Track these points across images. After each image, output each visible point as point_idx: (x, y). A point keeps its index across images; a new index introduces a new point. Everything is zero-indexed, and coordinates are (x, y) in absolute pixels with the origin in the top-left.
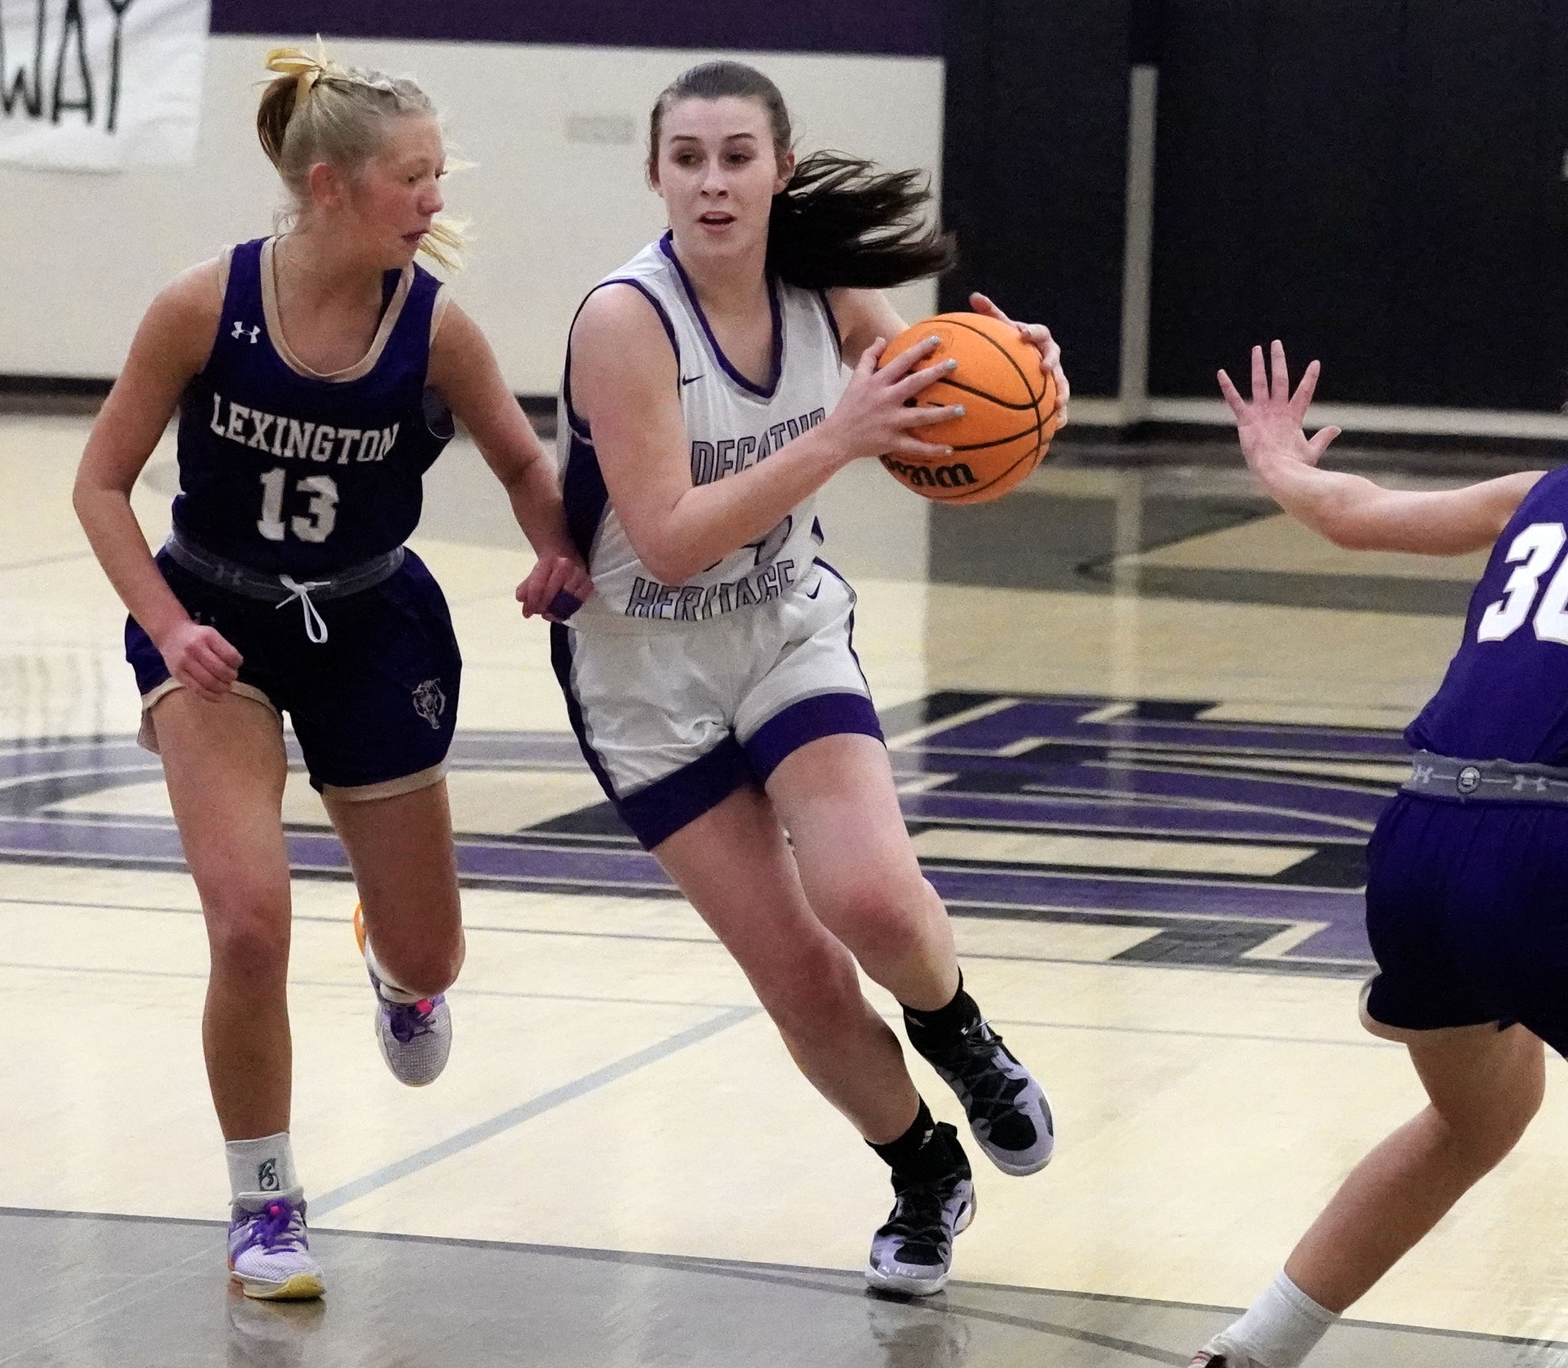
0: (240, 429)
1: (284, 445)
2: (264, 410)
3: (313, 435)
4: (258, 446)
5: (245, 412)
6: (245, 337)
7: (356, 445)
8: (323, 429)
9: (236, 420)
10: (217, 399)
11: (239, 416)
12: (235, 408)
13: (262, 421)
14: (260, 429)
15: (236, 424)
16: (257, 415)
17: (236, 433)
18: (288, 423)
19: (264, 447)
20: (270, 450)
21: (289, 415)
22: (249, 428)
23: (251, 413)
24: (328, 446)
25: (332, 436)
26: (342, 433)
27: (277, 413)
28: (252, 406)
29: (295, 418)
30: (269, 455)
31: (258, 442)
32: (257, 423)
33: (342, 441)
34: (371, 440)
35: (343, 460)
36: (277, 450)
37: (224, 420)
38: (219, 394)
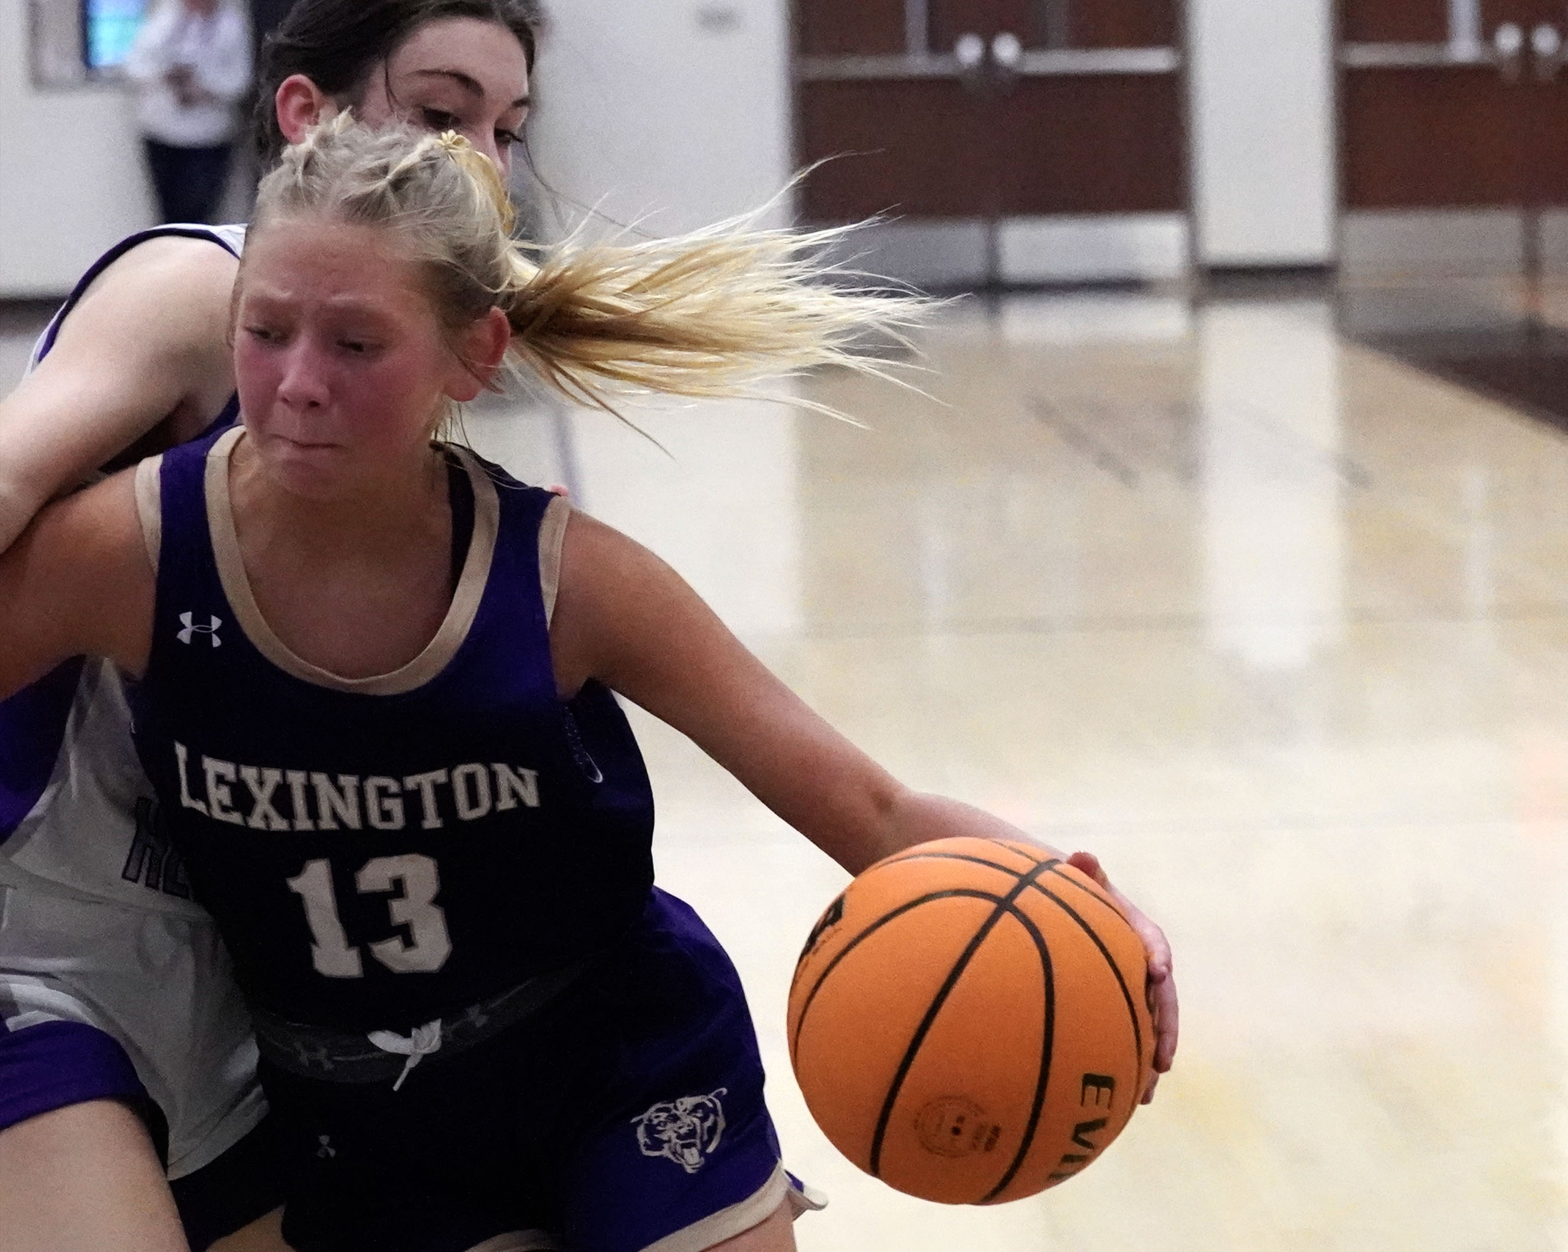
0: (227, 801)
1: (313, 813)
2: (261, 762)
3: (361, 793)
4: (268, 825)
5: (227, 769)
6: (201, 638)
7: (444, 794)
8: (373, 783)
9: (217, 788)
10: (181, 751)
11: (220, 779)
12: (212, 766)
13: (261, 783)
14: (263, 797)
15: (220, 795)
16: (249, 774)
17: (225, 809)
18: (309, 778)
19: (279, 824)
20: (291, 825)
21: (309, 768)
22: (242, 799)
23: (238, 772)
24: (395, 806)
25: (393, 786)
26: (411, 782)
27: (284, 765)
28: (239, 760)
29: (319, 770)
30: (292, 834)
31: (266, 817)
32: (254, 788)
33: (417, 793)
34: (471, 780)
35: (432, 821)
36: (303, 824)
37: (199, 791)
38: (183, 743)
